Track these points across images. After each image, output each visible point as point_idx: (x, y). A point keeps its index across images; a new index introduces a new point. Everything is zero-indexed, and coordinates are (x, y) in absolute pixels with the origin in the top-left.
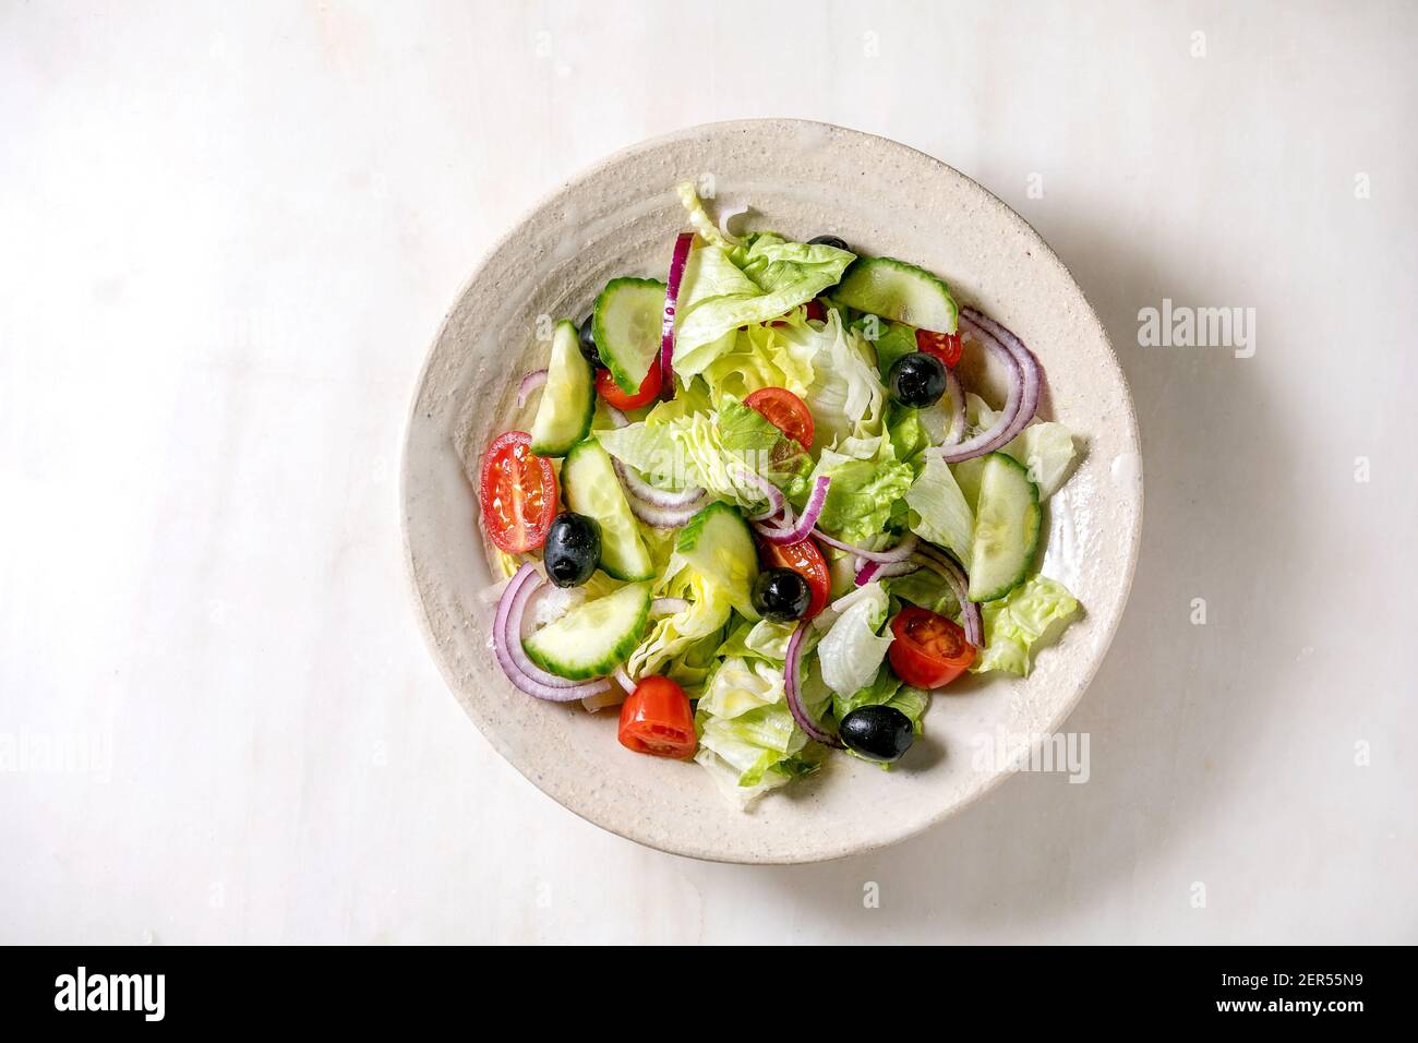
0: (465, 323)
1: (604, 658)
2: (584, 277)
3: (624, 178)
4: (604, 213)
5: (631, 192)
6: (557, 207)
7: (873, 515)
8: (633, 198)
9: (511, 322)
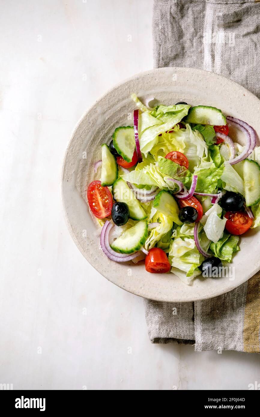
0: (73, 150)
1: (137, 245)
2: (107, 129)
3: (114, 96)
4: (109, 108)
5: (117, 100)
6: (95, 109)
7: (212, 185)
8: (118, 102)
9: (87, 147)
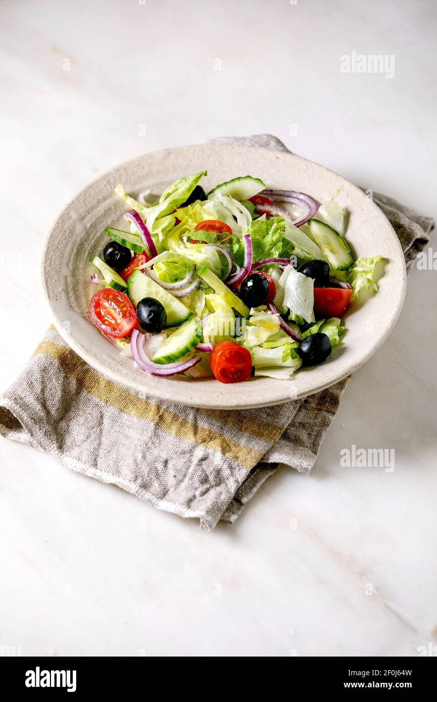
0: (52, 264)
2: (93, 241)
3: (90, 196)
4: (89, 212)
5: (95, 201)
6: (67, 214)
8: (98, 203)
9: (72, 262)
